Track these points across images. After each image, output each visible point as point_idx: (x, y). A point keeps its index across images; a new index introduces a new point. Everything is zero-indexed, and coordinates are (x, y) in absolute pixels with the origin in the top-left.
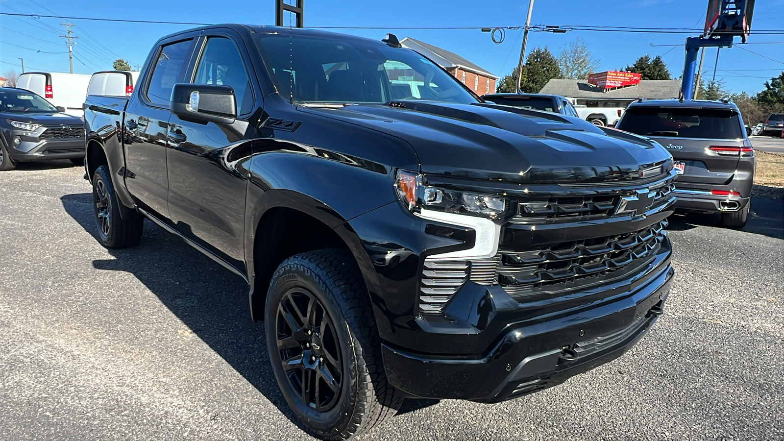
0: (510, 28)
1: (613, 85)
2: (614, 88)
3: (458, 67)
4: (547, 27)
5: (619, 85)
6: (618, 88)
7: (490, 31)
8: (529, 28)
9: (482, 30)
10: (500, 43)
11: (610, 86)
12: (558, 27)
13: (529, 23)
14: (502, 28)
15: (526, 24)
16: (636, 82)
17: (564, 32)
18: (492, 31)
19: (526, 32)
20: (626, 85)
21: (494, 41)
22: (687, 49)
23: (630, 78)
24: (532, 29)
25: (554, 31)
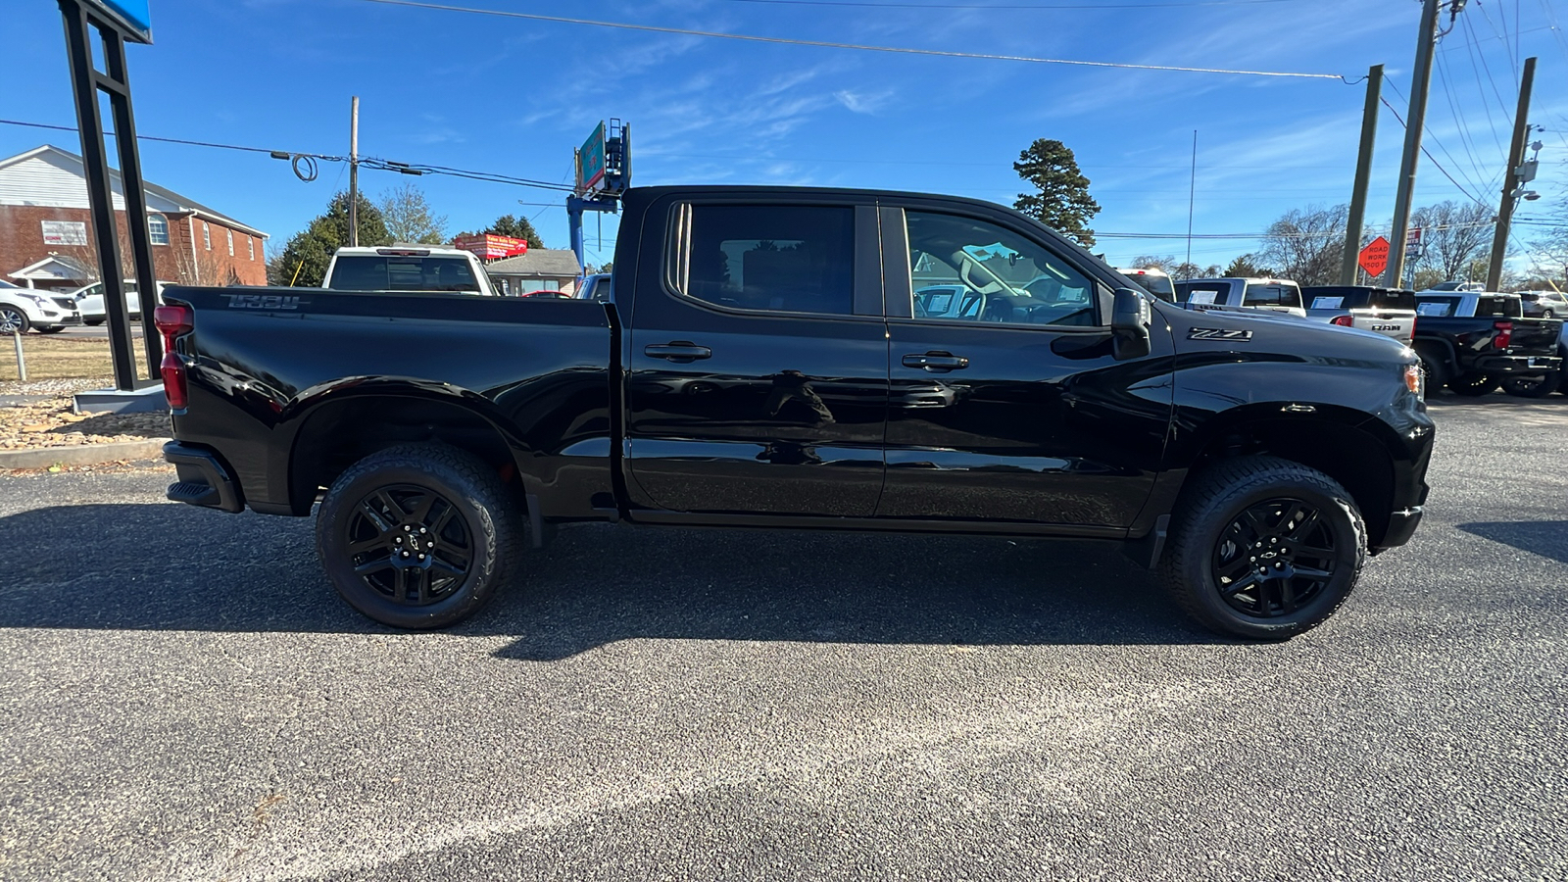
0: (324, 158)
1: (495, 254)
2: (497, 258)
3: (193, 212)
4: (389, 163)
5: (504, 255)
6: (503, 258)
7: (288, 158)
8: (359, 162)
9: (273, 156)
10: (310, 179)
11: (493, 256)
12: (407, 166)
13: (355, 152)
14: (311, 157)
15: (351, 154)
16: (522, 251)
17: (420, 174)
18: (292, 158)
19: (354, 168)
20: (511, 254)
21: (300, 176)
22: (569, 212)
23: (515, 245)
24: (364, 164)
25: (403, 171)
